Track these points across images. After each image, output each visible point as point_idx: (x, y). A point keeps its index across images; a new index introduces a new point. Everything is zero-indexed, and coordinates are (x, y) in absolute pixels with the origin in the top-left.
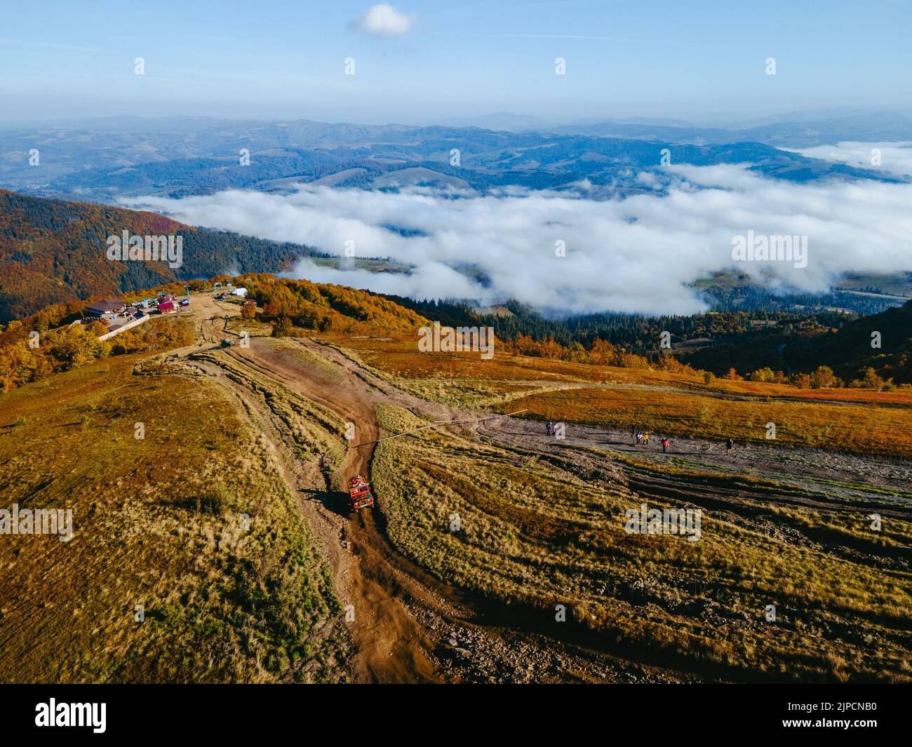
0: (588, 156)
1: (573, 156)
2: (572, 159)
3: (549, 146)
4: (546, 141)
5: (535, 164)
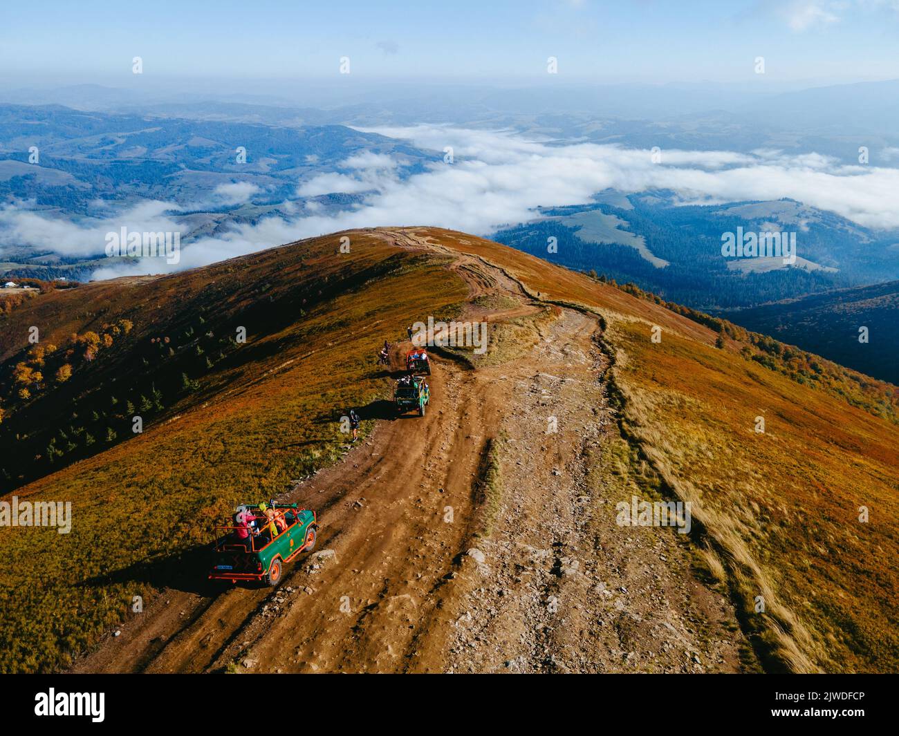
0: (195, 142)
1: (180, 141)
2: (180, 144)
3: (152, 130)
4: (148, 125)
5: (140, 151)
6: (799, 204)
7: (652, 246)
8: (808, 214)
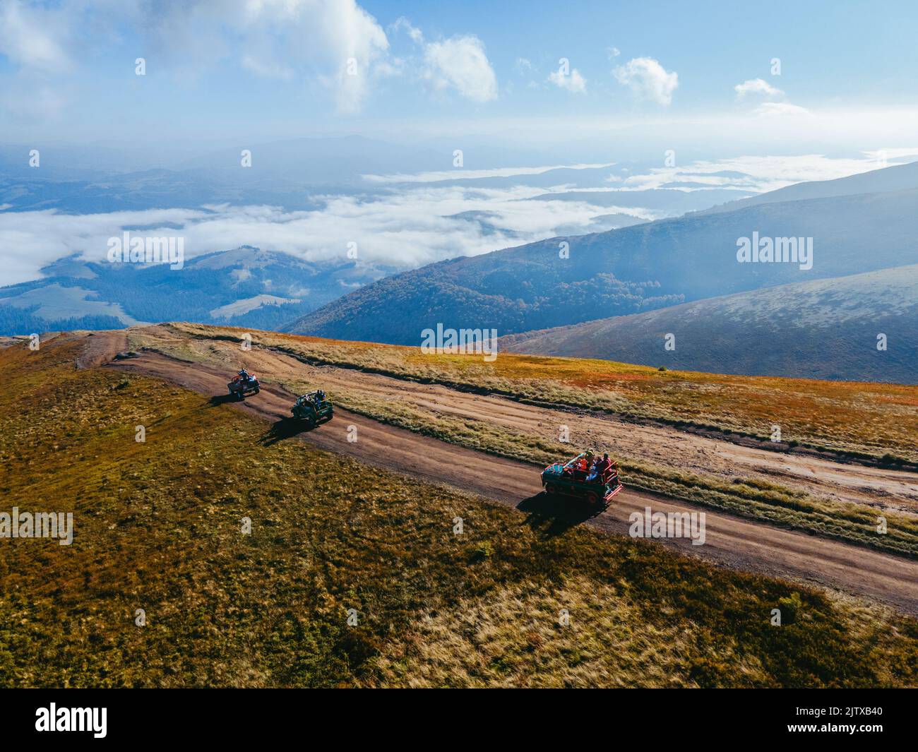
6: (256, 250)
7: (131, 310)
8: (267, 258)
